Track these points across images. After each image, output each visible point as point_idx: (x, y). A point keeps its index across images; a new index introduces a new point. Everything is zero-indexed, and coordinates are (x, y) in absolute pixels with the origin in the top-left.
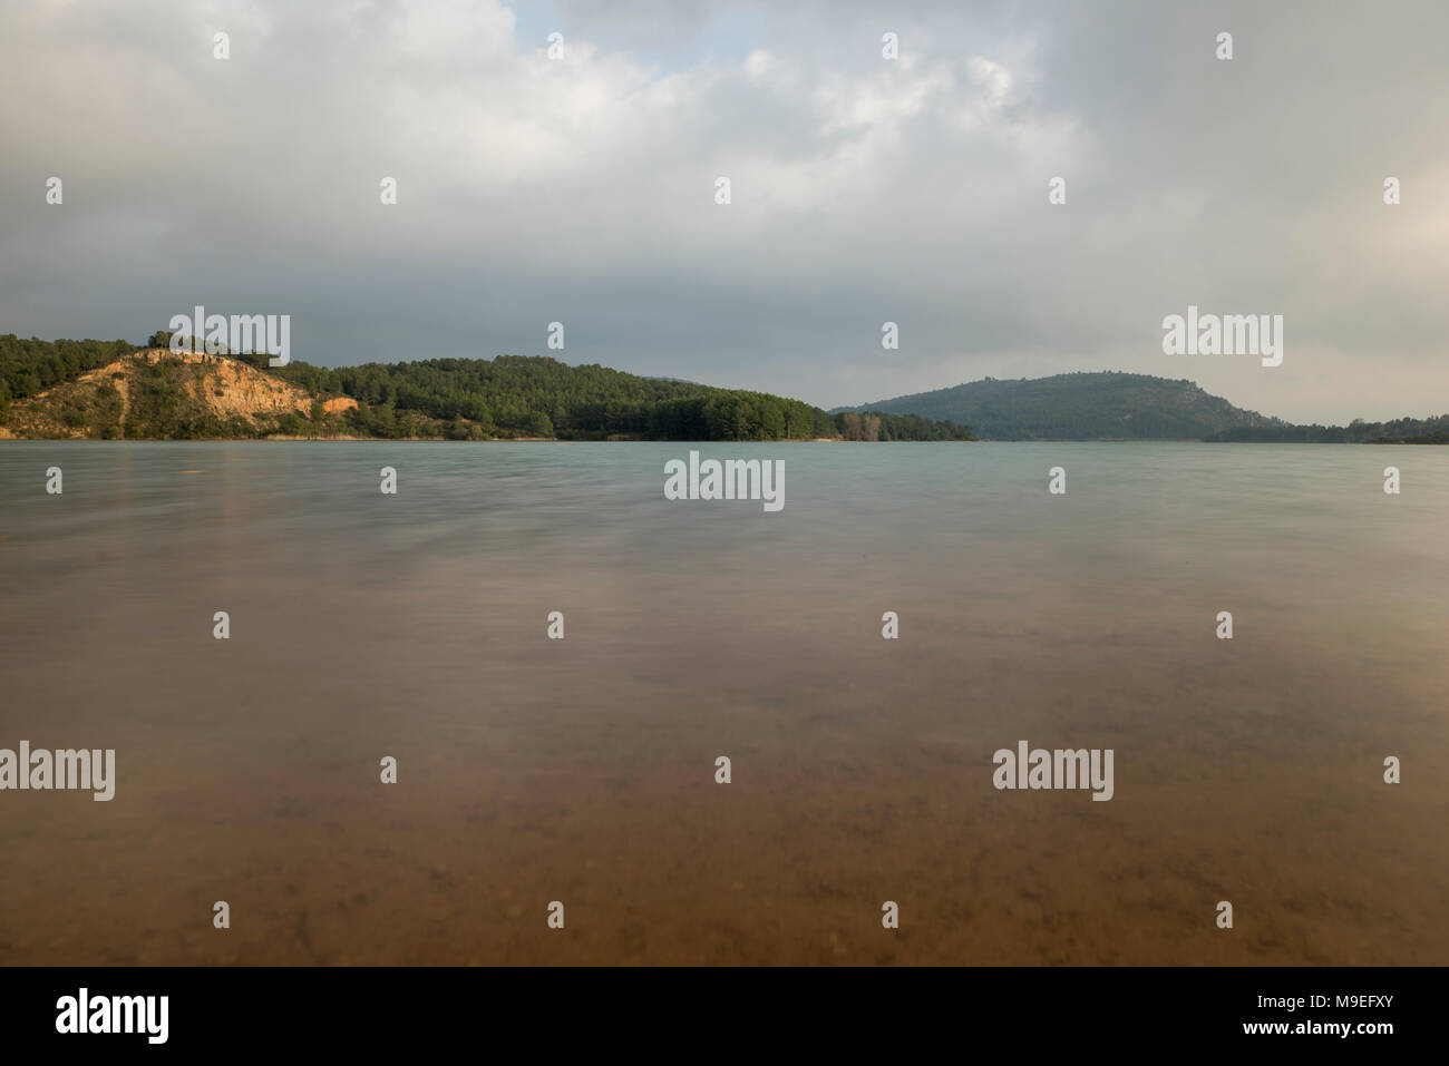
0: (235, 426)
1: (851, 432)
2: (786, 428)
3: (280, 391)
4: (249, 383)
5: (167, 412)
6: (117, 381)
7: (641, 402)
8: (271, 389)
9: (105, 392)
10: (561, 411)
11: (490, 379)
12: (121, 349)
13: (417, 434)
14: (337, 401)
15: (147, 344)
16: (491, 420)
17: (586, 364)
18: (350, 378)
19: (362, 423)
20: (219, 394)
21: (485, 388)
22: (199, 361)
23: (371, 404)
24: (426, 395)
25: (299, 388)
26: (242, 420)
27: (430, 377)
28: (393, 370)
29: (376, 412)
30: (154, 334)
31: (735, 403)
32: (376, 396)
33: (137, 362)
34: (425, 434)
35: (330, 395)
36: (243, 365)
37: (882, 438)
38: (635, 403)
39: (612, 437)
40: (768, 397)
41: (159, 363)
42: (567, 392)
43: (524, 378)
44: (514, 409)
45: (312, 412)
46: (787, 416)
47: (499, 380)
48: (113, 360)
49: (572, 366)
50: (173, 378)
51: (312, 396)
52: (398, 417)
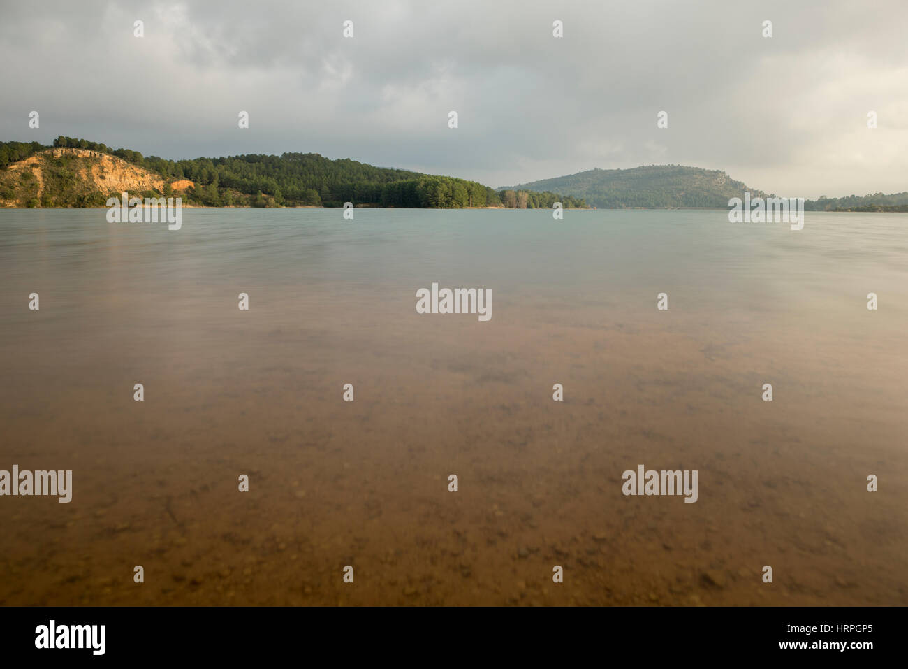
1: (510, 203)
2: (469, 200)
3: (143, 176)
4: (122, 170)
5: (69, 189)
6: (34, 169)
7: (377, 183)
8: (136, 174)
9: (26, 176)
10: (325, 188)
11: (279, 168)
12: (35, 148)
13: (233, 204)
14: (180, 182)
15: (52, 144)
16: (281, 195)
17: (341, 159)
18: (188, 167)
19: (198, 197)
20: (102, 178)
21: (276, 174)
22: (88, 156)
23: (202, 184)
24: (238, 178)
25: (155, 173)
27: (240, 167)
28: (216, 162)
29: (206, 190)
30: (57, 138)
31: (437, 184)
32: (205, 179)
33: (47, 157)
34: (238, 203)
35: (176, 178)
36: (117, 158)
37: (529, 207)
38: (372, 184)
39: (358, 205)
40: (457, 180)
41: (61, 157)
42: (329, 177)
43: (302, 167)
44: (296, 188)
45: (164, 190)
46: (469, 192)
47: (285, 169)
48: (30, 156)
49: (332, 160)
50: (72, 167)
51: (163, 179)
52: (221, 193)
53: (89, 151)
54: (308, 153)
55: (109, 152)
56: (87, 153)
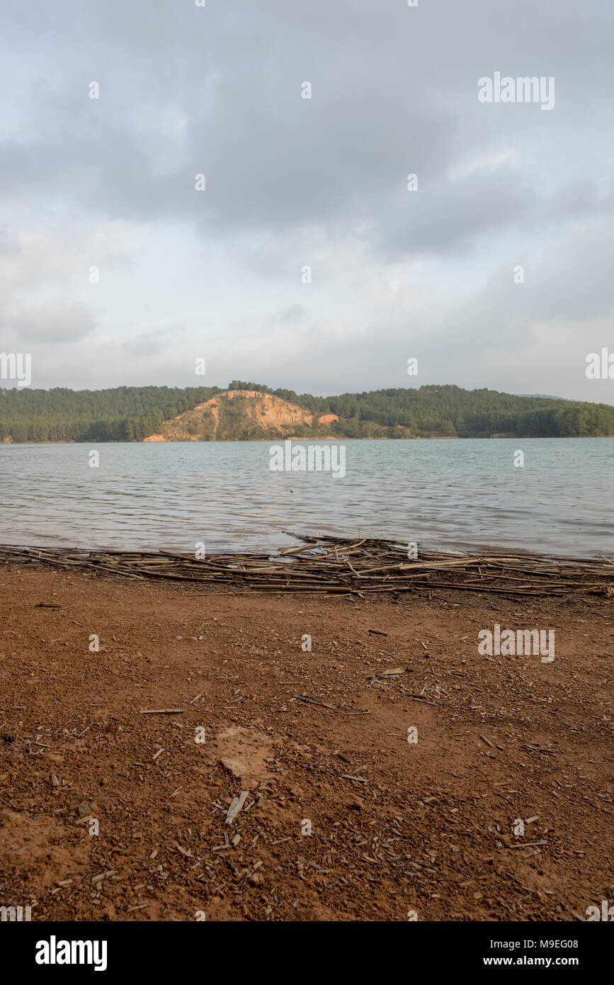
0: (271, 433)
3: (295, 412)
4: (279, 407)
5: (237, 425)
6: (213, 409)
7: (513, 412)
8: (290, 411)
9: (207, 415)
10: (460, 419)
11: (416, 400)
12: (215, 391)
13: (372, 436)
14: (326, 417)
15: (228, 388)
16: (416, 426)
17: (478, 389)
18: (334, 403)
19: (340, 430)
20: (263, 414)
21: (413, 406)
22: (253, 396)
23: (346, 418)
24: (378, 412)
25: (306, 409)
26: (275, 429)
27: (381, 400)
28: (359, 397)
29: (349, 422)
30: (231, 382)
31: (578, 411)
32: (349, 412)
33: (223, 398)
34: (376, 435)
35: (323, 413)
36: (276, 397)
38: (510, 413)
39: (494, 435)
40: (601, 407)
41: (233, 398)
42: (464, 407)
43: (438, 398)
44: (431, 420)
45: (312, 424)
47: (422, 401)
48: (211, 398)
49: (467, 390)
50: (240, 406)
51: (313, 414)
52: (361, 425)
53: (254, 392)
54: (445, 384)
55: (270, 392)
56: (252, 394)
